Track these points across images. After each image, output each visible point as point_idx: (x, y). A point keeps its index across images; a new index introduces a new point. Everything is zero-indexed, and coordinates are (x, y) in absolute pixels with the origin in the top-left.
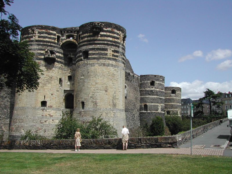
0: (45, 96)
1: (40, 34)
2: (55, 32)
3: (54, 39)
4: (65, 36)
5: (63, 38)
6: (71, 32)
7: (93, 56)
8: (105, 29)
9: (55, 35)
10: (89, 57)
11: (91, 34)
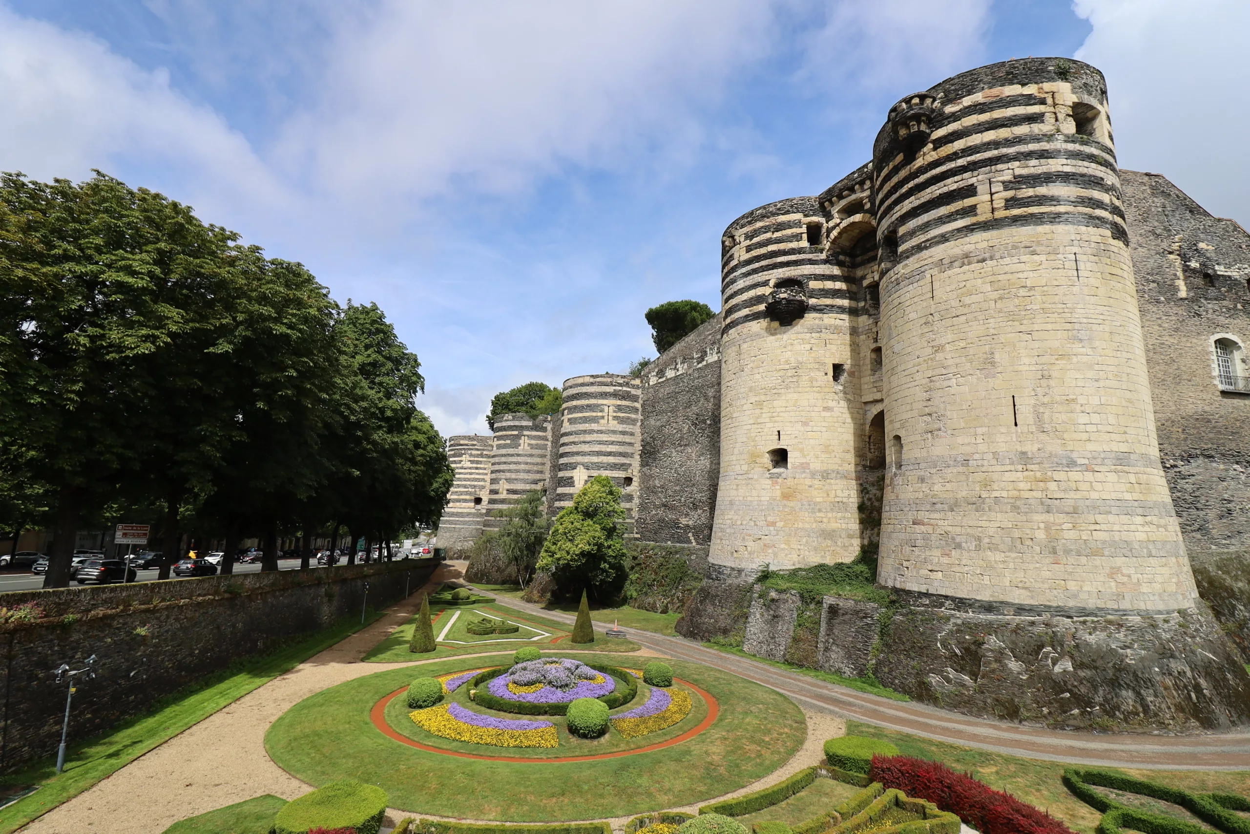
0: (779, 432)
1: (751, 240)
2: (798, 216)
3: (798, 237)
4: (836, 215)
5: (831, 224)
6: (852, 190)
7: (914, 242)
8: (949, 109)
9: (798, 224)
10: (900, 249)
11: (900, 158)
